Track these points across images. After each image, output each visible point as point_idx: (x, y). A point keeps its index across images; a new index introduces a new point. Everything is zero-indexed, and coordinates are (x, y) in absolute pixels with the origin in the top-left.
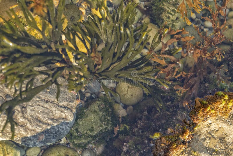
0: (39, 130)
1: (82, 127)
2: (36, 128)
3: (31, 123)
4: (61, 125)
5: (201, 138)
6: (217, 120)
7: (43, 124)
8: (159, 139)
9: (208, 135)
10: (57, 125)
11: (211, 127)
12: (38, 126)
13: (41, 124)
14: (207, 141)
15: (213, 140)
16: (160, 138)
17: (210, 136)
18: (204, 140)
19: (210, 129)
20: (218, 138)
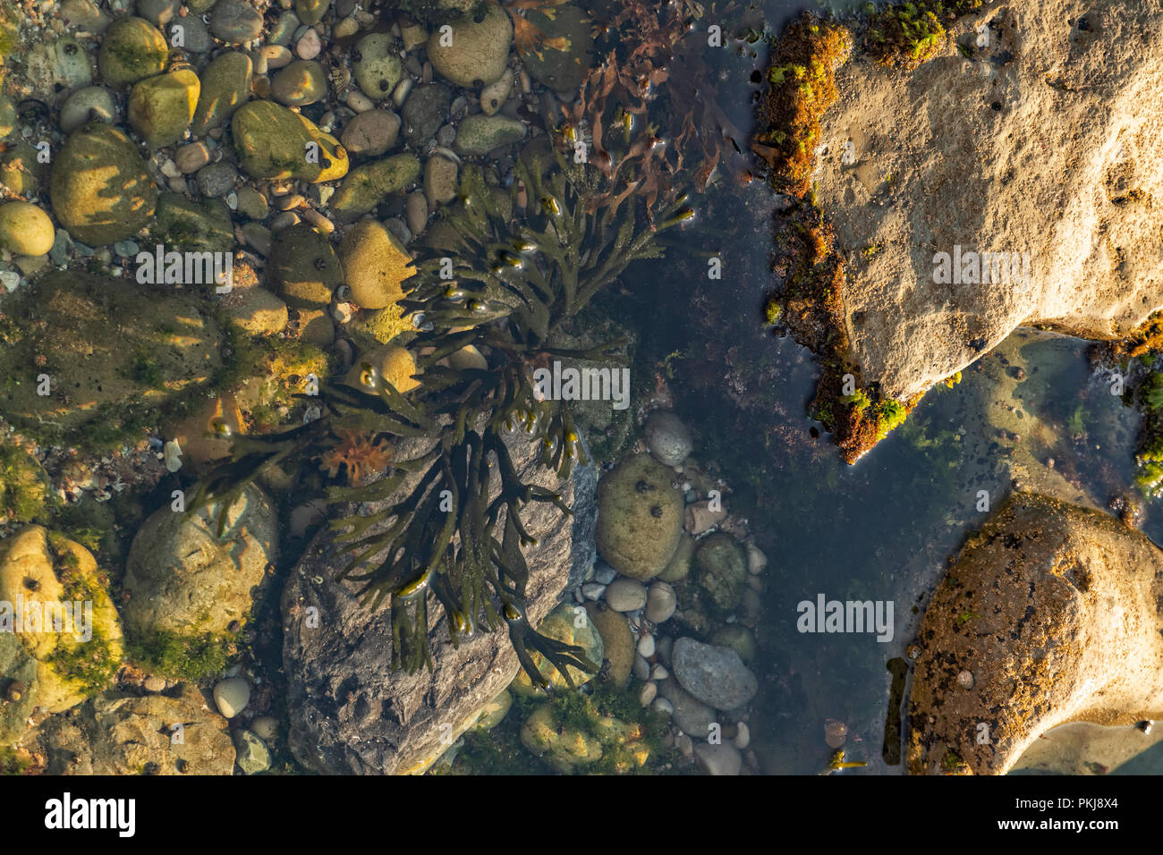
0: (566, 550)
1: (593, 412)
2: (561, 558)
3: (545, 564)
4: (579, 483)
5: (843, 204)
6: (828, 128)
7: (559, 532)
8: (786, 315)
9: (847, 176)
10: (575, 493)
11: (834, 155)
12: (559, 550)
13: (557, 539)
14: (857, 190)
15: (866, 172)
16: (786, 310)
17: (851, 172)
18: (850, 196)
19: (836, 160)
20: (865, 152)
